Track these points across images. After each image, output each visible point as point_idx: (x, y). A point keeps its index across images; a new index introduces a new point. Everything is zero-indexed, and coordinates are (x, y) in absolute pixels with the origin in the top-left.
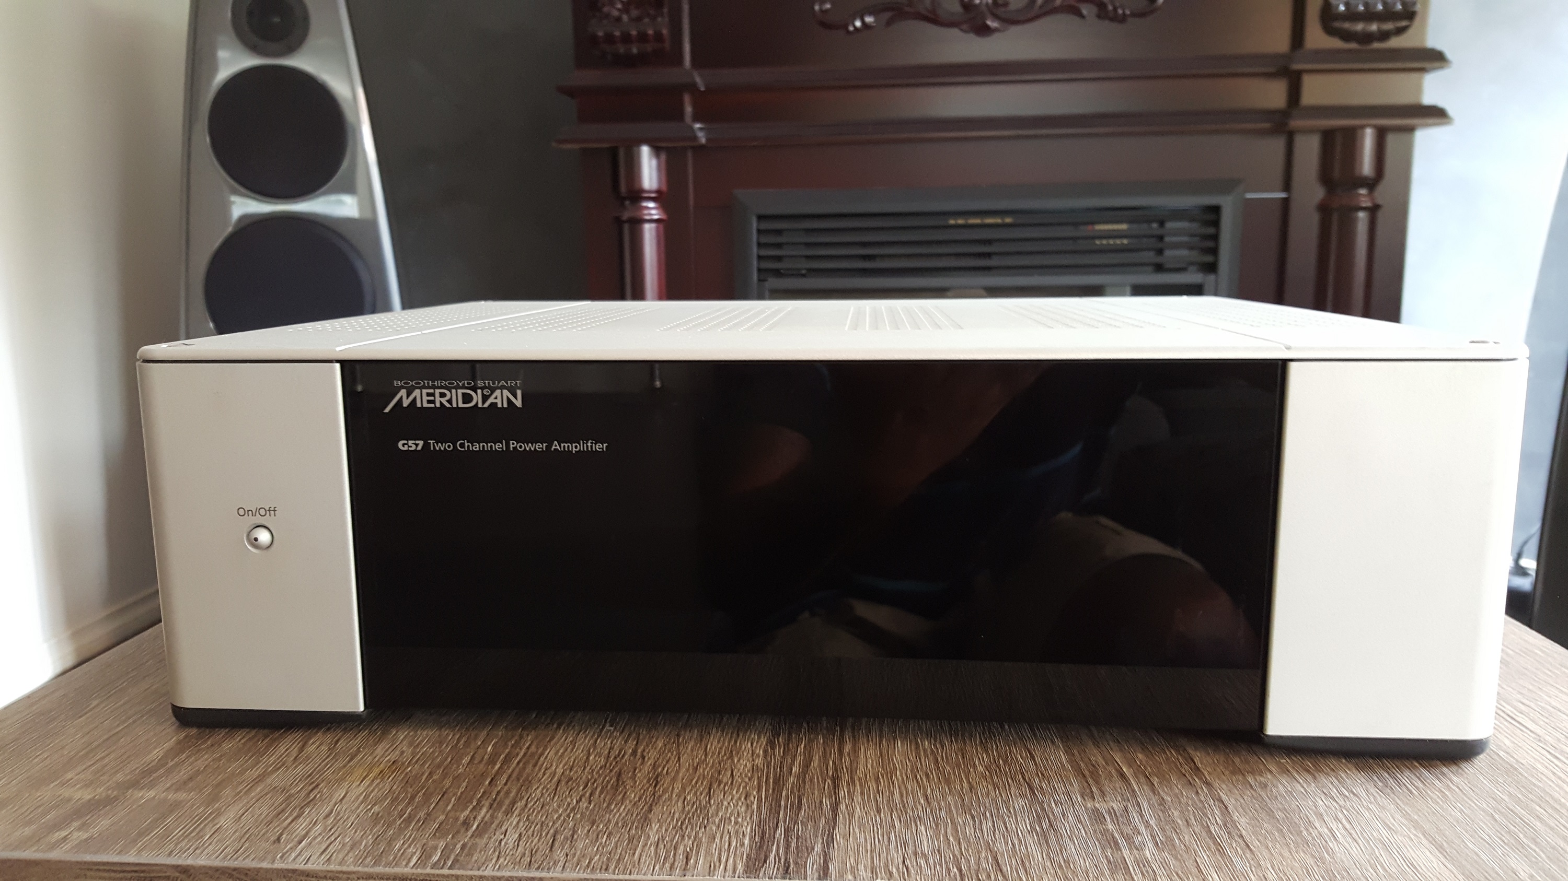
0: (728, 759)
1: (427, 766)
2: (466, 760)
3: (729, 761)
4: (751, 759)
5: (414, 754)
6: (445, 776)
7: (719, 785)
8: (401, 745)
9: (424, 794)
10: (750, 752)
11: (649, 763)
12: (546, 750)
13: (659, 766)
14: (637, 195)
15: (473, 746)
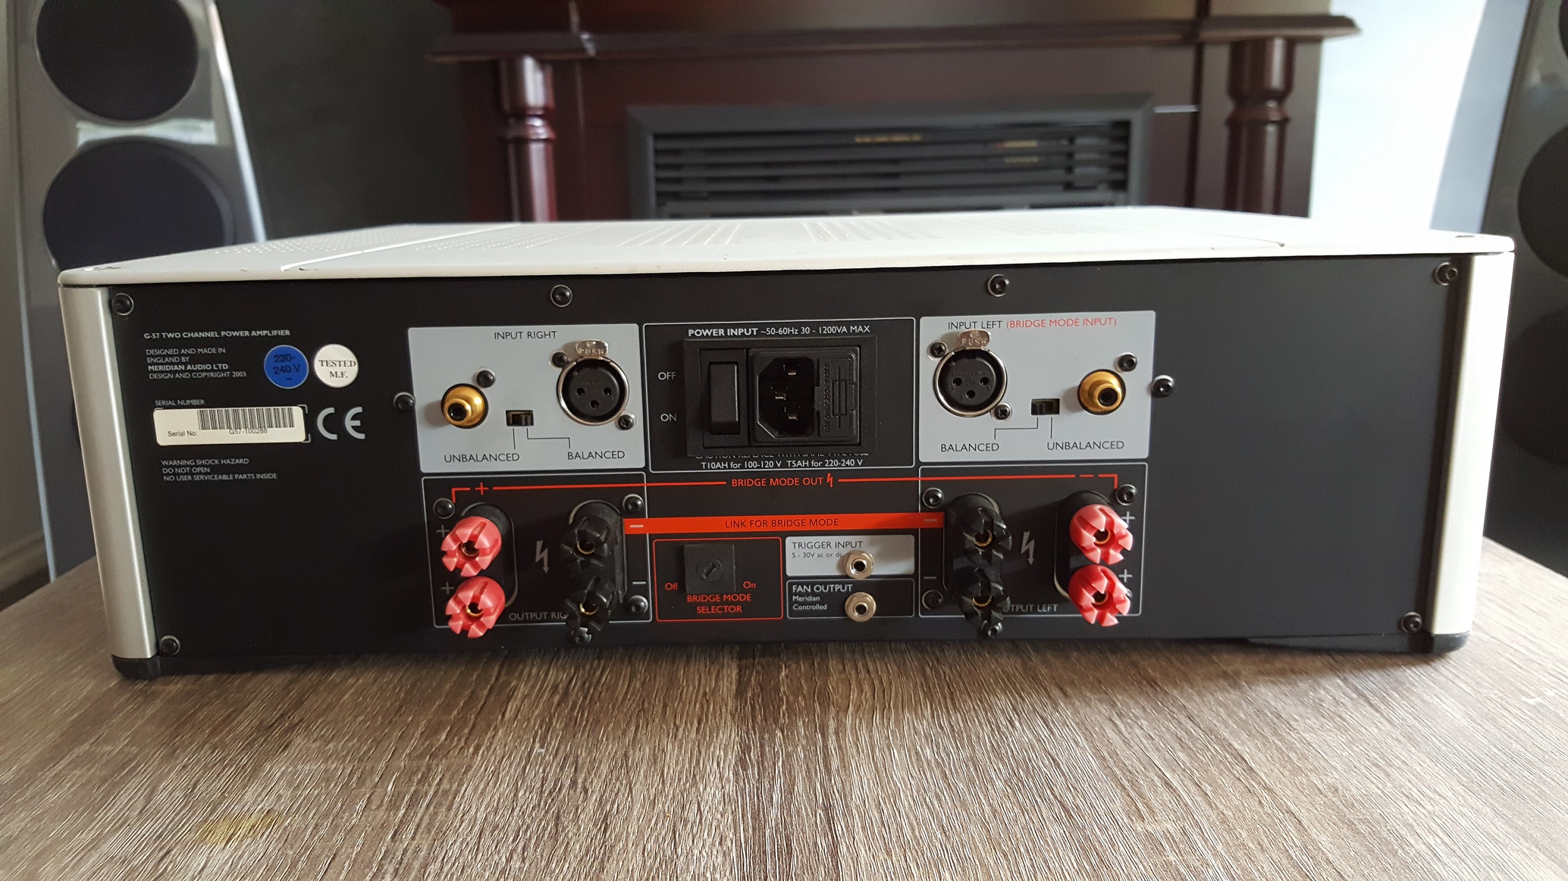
0: (691, 787)
1: (311, 816)
2: (360, 805)
3: (694, 790)
4: (720, 785)
5: (294, 798)
6: (334, 828)
7: (685, 825)
8: (277, 786)
9: (308, 858)
10: (718, 776)
11: (594, 798)
12: (463, 785)
13: (607, 801)
14: (522, 113)
15: (369, 784)
